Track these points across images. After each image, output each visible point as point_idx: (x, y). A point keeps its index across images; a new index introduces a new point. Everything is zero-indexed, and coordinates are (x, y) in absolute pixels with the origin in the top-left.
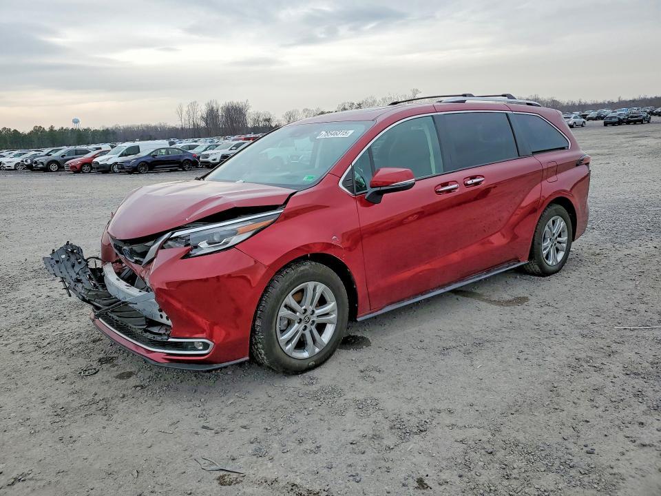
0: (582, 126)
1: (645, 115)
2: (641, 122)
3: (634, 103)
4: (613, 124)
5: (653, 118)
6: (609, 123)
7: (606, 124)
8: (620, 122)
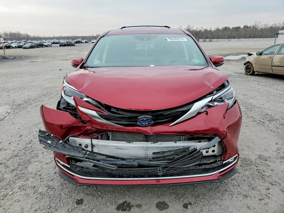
0: (51, 46)
1: (73, 43)
2: (72, 45)
3: (68, 38)
4: (63, 46)
5: (76, 44)
6: (62, 45)
7: (60, 46)
8: (65, 45)
